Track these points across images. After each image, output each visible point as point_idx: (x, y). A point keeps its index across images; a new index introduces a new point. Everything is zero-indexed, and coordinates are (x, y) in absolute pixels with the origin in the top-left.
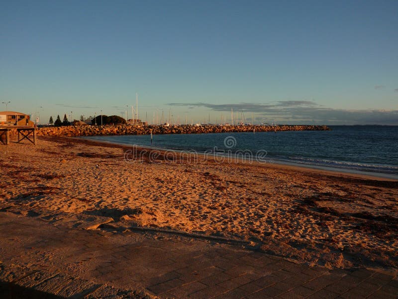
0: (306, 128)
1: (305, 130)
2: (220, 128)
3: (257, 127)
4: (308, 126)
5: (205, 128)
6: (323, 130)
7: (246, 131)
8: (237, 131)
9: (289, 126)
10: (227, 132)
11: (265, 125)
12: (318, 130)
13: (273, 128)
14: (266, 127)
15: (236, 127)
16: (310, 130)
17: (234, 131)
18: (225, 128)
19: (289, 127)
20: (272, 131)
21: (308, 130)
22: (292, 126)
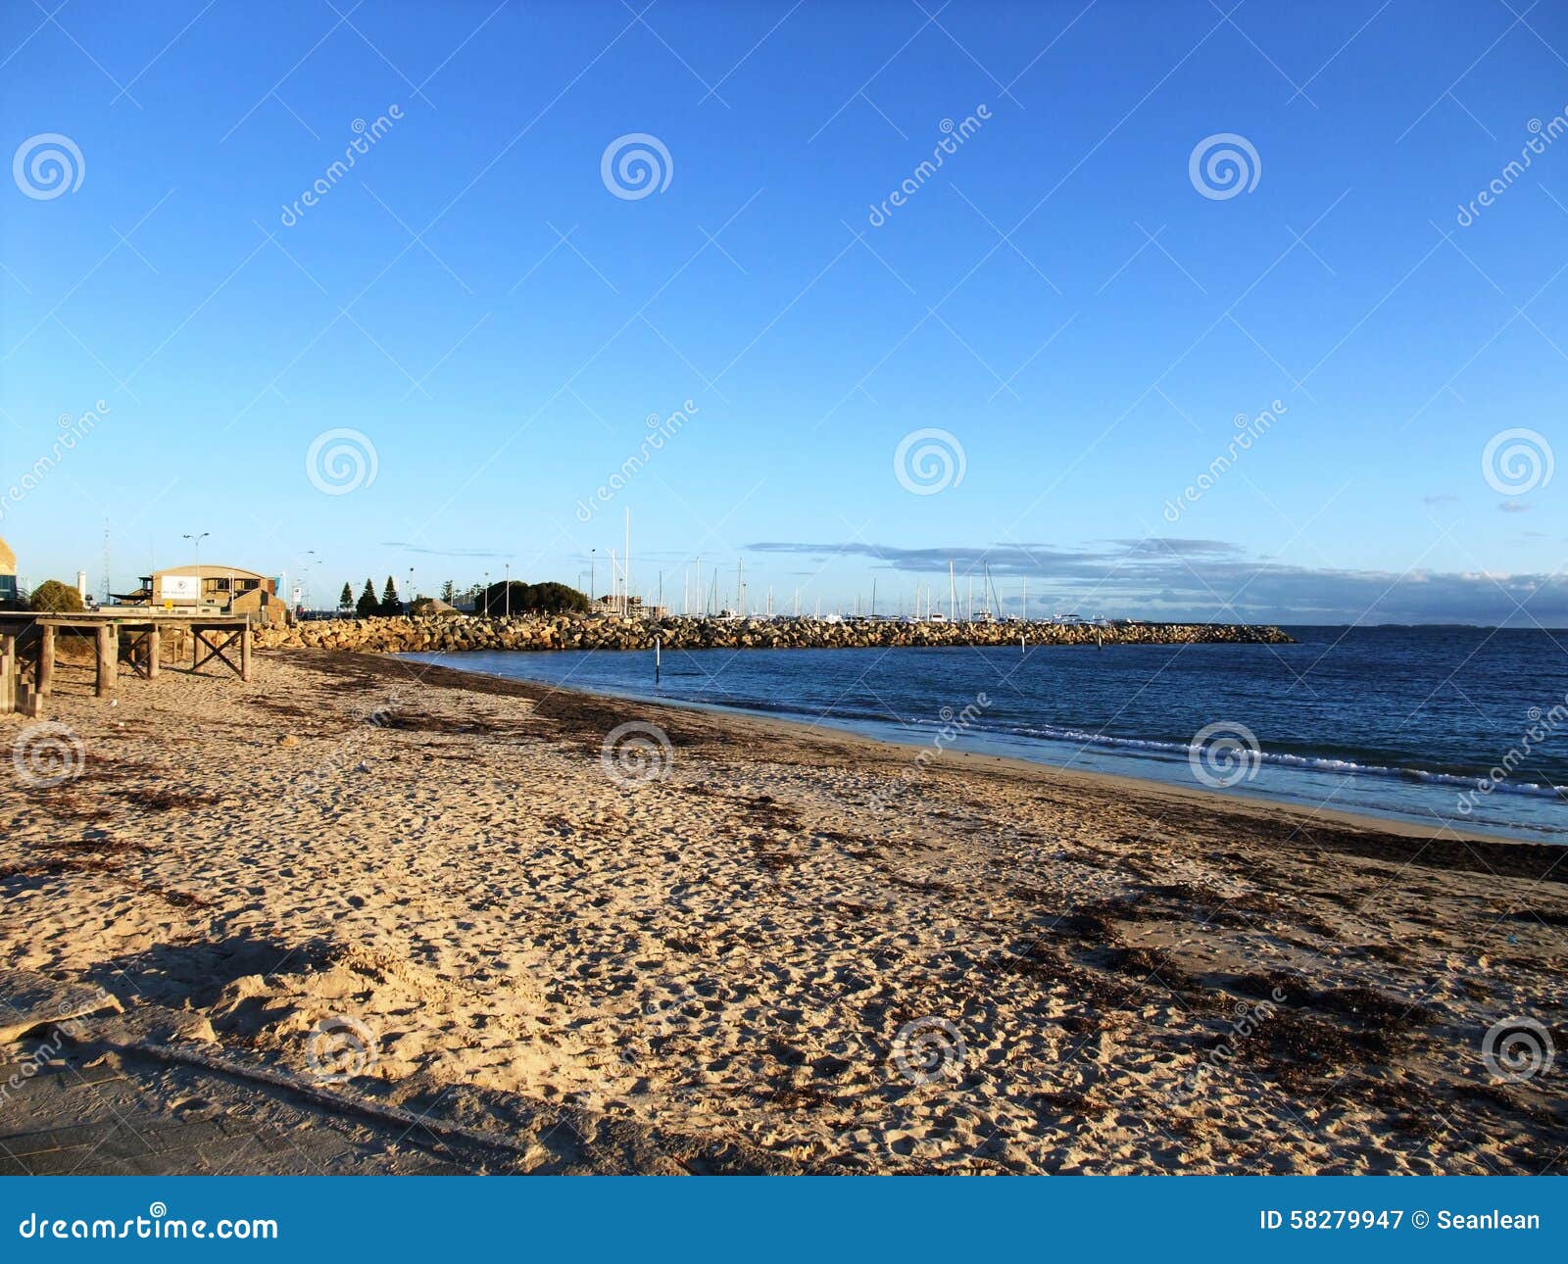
0: (1210, 634)
1: (1206, 640)
2: (907, 630)
3: (1036, 628)
4: (1216, 627)
5: (855, 630)
6: (1267, 641)
7: (1000, 643)
8: (965, 643)
9: (1148, 625)
10: (931, 644)
11: (1066, 620)
12: (1250, 641)
13: (1093, 631)
14: (1070, 627)
15: (962, 626)
16: (1222, 641)
17: (957, 641)
18: (926, 631)
19: (1148, 629)
20: (1091, 641)
21: (1217, 640)
22: (1160, 626)
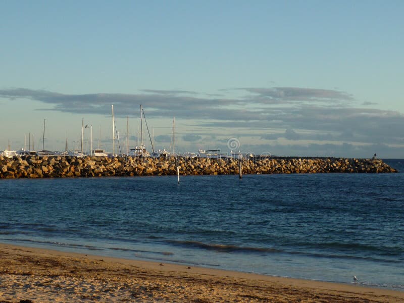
0: (328, 166)
1: (326, 170)
2: (76, 163)
3: (187, 160)
4: (333, 160)
5: (30, 163)
6: (373, 171)
7: (155, 173)
8: (127, 174)
9: (278, 159)
10: (97, 175)
11: (210, 154)
12: (360, 171)
13: (234, 163)
14: (214, 160)
15: (123, 160)
16: (339, 171)
17: (119, 173)
18: (92, 164)
19: (279, 162)
20: (232, 172)
21: (334, 170)
22: (288, 159)
